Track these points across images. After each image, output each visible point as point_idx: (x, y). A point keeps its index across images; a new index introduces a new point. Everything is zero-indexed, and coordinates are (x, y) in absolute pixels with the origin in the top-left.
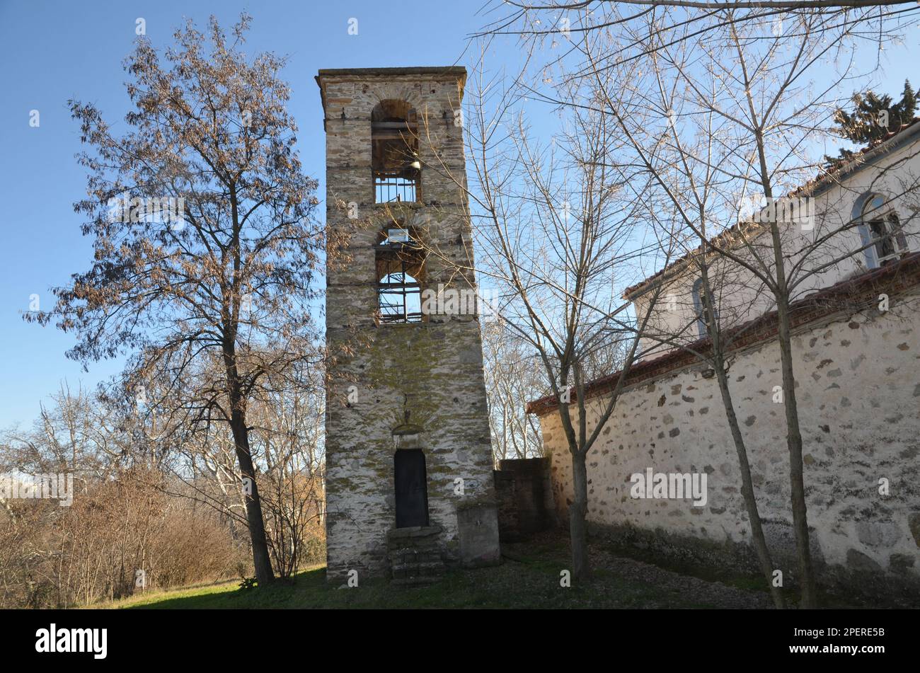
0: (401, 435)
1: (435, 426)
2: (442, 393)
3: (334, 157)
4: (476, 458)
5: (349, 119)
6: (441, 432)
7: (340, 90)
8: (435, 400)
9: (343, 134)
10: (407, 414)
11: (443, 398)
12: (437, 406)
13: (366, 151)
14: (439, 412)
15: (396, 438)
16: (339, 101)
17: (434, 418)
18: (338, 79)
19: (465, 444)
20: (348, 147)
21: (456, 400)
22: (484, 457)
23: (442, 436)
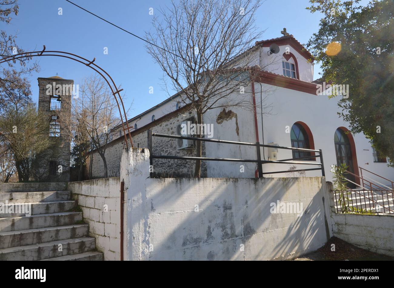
0: (51, 158)
1: (59, 157)
2: (61, 151)
3: (41, 99)
4: (67, 163)
5: (45, 90)
6: (60, 158)
7: (43, 83)
8: (59, 152)
9: (43, 94)
10: (53, 155)
11: (61, 152)
12: (59, 153)
13: (48, 98)
14: (60, 154)
15: (50, 159)
16: (42, 85)
17: (59, 155)
18: (42, 80)
19: (65, 161)
20: (44, 97)
21: (64, 152)
22: (68, 163)
23: (60, 159)
